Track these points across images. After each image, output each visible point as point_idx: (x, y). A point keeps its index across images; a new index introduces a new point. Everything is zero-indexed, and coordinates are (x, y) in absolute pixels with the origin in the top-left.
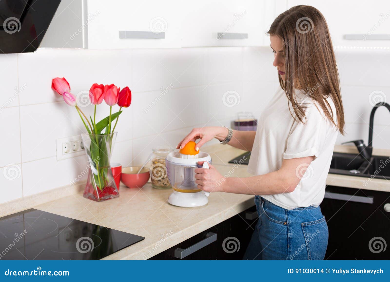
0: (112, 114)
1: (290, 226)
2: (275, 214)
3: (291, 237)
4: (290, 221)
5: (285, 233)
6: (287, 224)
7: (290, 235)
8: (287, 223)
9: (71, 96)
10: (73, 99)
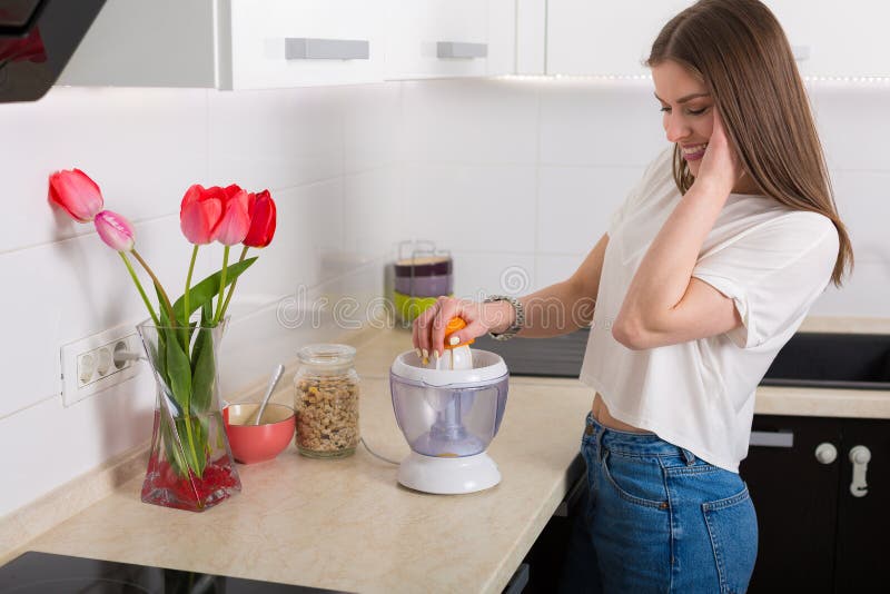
0: (229, 264)
1: (675, 512)
2: (639, 483)
3: (678, 538)
4: (677, 499)
5: (665, 528)
6: (669, 509)
7: (677, 532)
8: (668, 505)
9: (121, 224)
10: (127, 232)
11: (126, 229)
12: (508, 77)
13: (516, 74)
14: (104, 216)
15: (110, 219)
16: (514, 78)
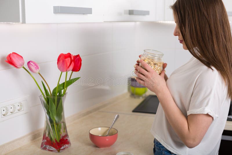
0: (67, 80)
9: (35, 65)
10: (37, 67)
11: (37, 66)
12: (162, 22)
13: (164, 20)
14: (31, 63)
15: (32, 63)
16: (164, 22)
